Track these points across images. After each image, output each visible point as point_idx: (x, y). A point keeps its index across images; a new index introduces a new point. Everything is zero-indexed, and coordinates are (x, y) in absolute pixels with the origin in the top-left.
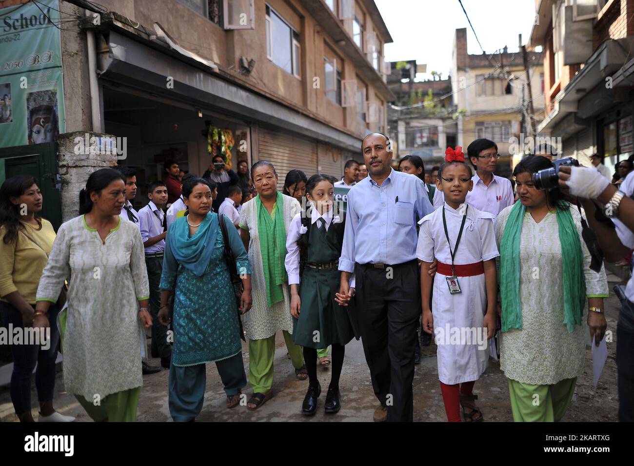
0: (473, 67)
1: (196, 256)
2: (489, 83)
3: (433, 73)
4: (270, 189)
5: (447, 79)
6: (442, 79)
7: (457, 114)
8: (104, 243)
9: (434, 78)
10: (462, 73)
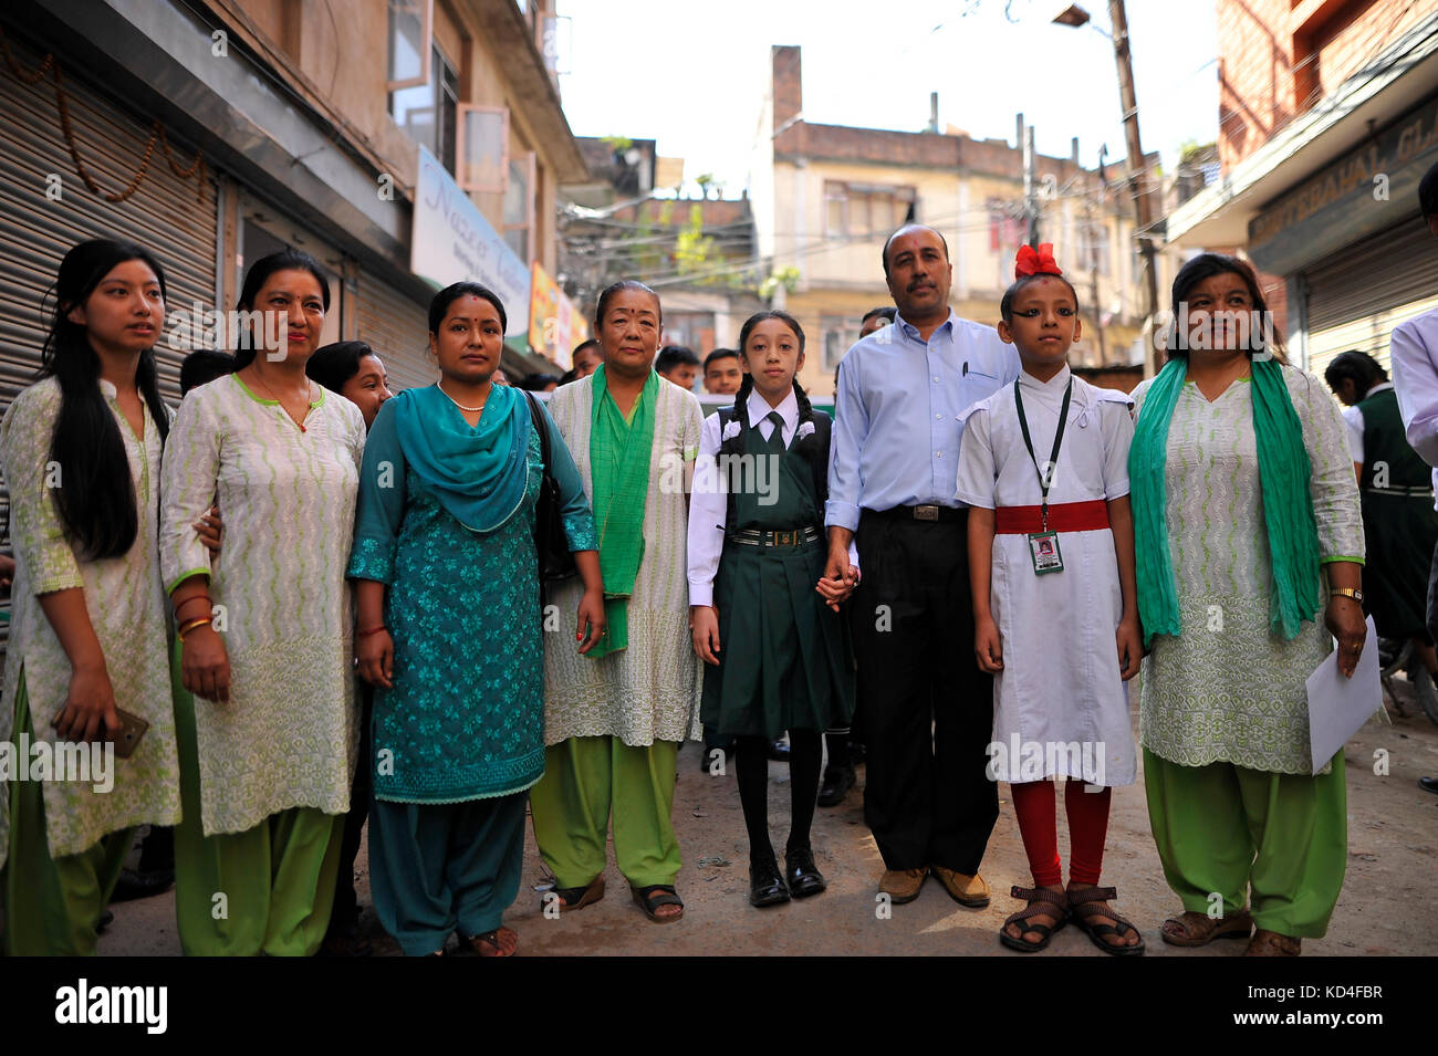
0: (817, 159)
1: (492, 479)
2: (857, 209)
3: (704, 181)
4: (641, 354)
5: (739, 197)
6: (726, 197)
7: (772, 282)
8: (304, 430)
9: (705, 192)
10: (785, 170)
